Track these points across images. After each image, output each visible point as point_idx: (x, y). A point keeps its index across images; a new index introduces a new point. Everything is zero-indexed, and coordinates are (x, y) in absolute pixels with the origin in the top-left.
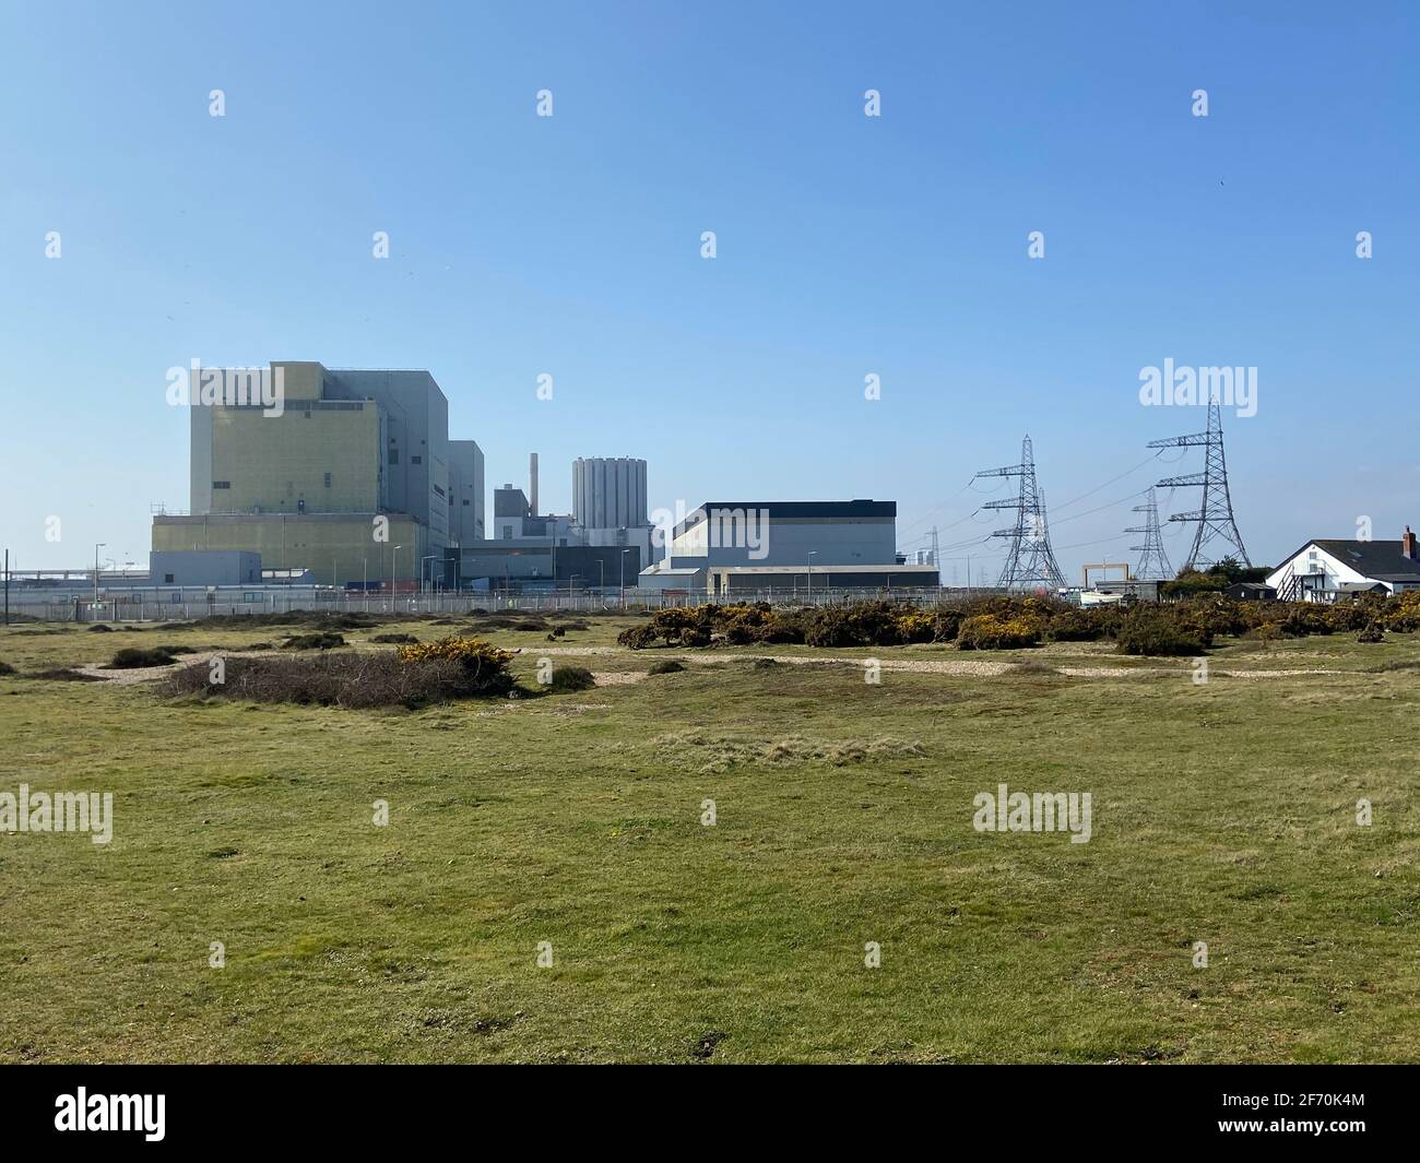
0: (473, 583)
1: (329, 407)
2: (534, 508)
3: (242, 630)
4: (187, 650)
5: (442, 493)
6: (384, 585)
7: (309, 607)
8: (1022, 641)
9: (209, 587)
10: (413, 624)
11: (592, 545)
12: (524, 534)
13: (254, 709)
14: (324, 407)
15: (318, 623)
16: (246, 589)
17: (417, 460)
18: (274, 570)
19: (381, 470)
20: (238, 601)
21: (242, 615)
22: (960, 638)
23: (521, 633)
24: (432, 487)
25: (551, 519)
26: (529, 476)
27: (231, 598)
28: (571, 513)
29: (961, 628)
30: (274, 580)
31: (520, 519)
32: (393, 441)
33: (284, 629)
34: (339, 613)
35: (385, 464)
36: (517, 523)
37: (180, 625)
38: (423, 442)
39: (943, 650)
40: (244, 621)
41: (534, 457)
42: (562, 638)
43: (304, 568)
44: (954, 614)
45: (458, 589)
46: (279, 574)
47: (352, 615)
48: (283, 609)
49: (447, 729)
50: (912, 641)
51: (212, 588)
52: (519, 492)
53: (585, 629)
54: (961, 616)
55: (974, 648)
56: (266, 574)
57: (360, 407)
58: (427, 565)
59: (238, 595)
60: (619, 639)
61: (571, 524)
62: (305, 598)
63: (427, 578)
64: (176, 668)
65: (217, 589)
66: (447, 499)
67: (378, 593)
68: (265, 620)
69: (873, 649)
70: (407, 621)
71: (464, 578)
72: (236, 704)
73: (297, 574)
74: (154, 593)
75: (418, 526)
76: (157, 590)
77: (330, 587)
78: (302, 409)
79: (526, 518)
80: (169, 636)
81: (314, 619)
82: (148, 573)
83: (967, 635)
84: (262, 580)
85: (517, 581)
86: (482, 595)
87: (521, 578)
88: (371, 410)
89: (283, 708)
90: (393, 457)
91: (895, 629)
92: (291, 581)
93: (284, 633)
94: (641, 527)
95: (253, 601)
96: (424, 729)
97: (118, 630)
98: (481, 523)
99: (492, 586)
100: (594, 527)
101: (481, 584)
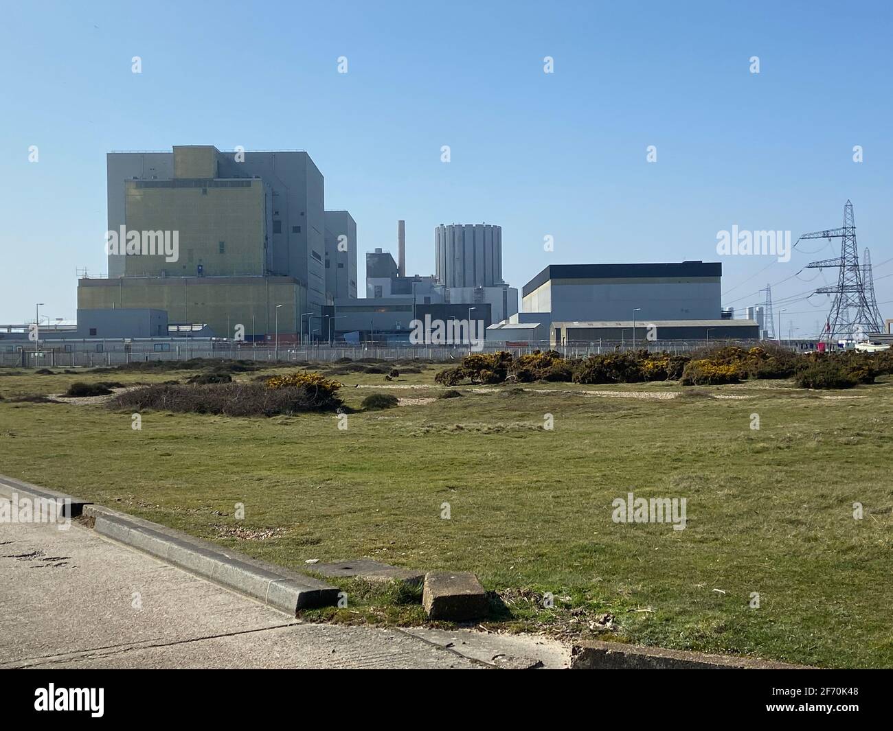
0: (345, 336)
1: (224, 185)
2: (402, 269)
3: (155, 373)
4: (118, 385)
5: (319, 257)
6: (269, 338)
7: (207, 356)
8: (728, 378)
9: (126, 339)
10: (289, 369)
11: (452, 303)
12: (393, 293)
13: (171, 415)
14: (217, 185)
15: (213, 368)
16: (155, 341)
17: (297, 229)
18: (178, 325)
19: (267, 239)
20: (150, 351)
21: (154, 362)
22: (684, 377)
23: (368, 375)
24: (310, 253)
25: (417, 279)
26: (398, 240)
27: (144, 348)
28: (434, 274)
29: (685, 369)
30: (179, 334)
31: (389, 280)
32: (277, 213)
33: (189, 372)
34: (231, 360)
35: (270, 235)
36: (386, 283)
37: (106, 369)
38: (302, 214)
39: (671, 385)
40: (155, 366)
41: (402, 224)
42: (397, 378)
43: (203, 323)
44: (681, 359)
45: (332, 341)
46: (183, 328)
47: (242, 362)
48: (186, 357)
49: (287, 425)
50: (651, 380)
51: (127, 340)
52: (388, 255)
53: (419, 372)
54: (687, 360)
55: (694, 385)
56: (172, 328)
57: (248, 184)
58: (306, 321)
59: (149, 346)
60: (436, 378)
61: (433, 284)
62: (204, 348)
63: (306, 332)
64: (113, 396)
65: (133, 341)
66: (323, 262)
67: (265, 344)
68: (172, 366)
69: (621, 385)
70: (284, 367)
71: (338, 332)
72: (159, 413)
73: (197, 328)
74: (82, 344)
75: (297, 286)
76: (84, 342)
77: (225, 339)
78: (201, 186)
79: (394, 279)
80: (101, 377)
81: (211, 365)
82: (75, 328)
83: (688, 375)
84: (168, 333)
85: (383, 334)
86: (351, 346)
87: (387, 332)
88: (258, 186)
89: (188, 415)
90: (277, 228)
91: (639, 370)
92: (192, 334)
93: (188, 375)
94: (496, 286)
95: (162, 351)
96: (273, 424)
97: (60, 373)
98: (354, 284)
99: (361, 339)
100: (454, 287)
101: (353, 337)
